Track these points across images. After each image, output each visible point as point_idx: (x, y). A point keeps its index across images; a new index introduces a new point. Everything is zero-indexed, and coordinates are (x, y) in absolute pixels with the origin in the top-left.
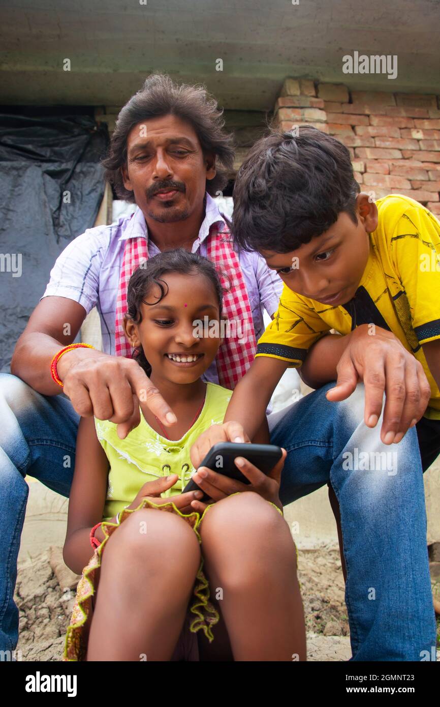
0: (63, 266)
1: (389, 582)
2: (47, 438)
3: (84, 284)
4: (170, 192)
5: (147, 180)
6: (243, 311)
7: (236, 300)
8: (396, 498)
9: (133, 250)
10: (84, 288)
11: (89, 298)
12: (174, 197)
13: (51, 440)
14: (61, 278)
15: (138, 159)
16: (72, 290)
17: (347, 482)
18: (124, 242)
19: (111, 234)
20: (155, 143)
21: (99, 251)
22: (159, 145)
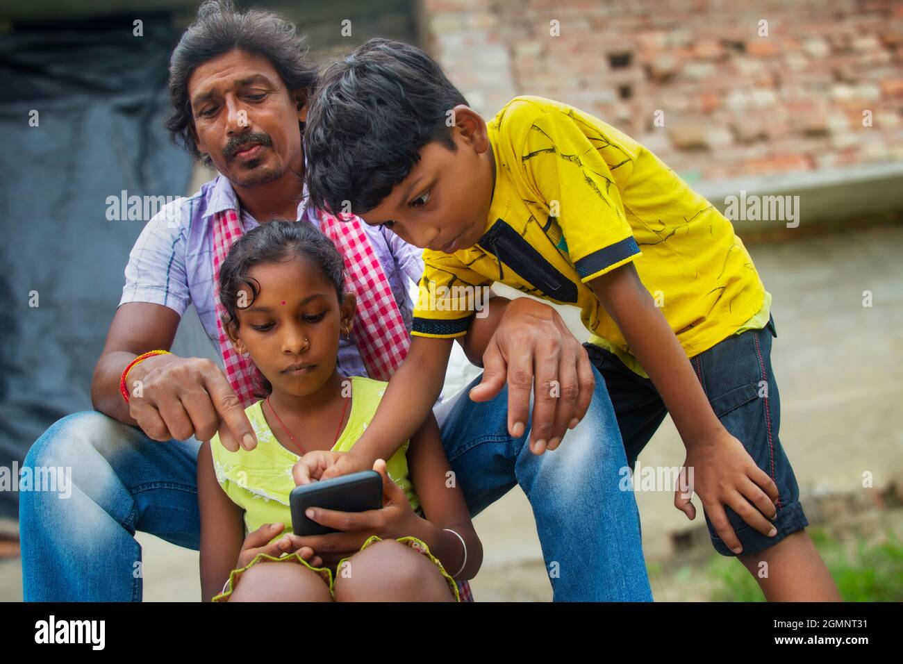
0: (139, 261)
1: (599, 594)
2: (155, 480)
3: (168, 280)
4: (252, 148)
5: (221, 138)
6: (375, 282)
7: (365, 271)
8: (596, 492)
9: (223, 228)
10: (170, 286)
11: (178, 297)
12: (258, 154)
13: (160, 482)
14: (139, 277)
15: (205, 114)
16: (154, 291)
17: (536, 482)
18: (210, 219)
19: (191, 209)
20: (223, 90)
21: (182, 234)
22: (227, 91)
